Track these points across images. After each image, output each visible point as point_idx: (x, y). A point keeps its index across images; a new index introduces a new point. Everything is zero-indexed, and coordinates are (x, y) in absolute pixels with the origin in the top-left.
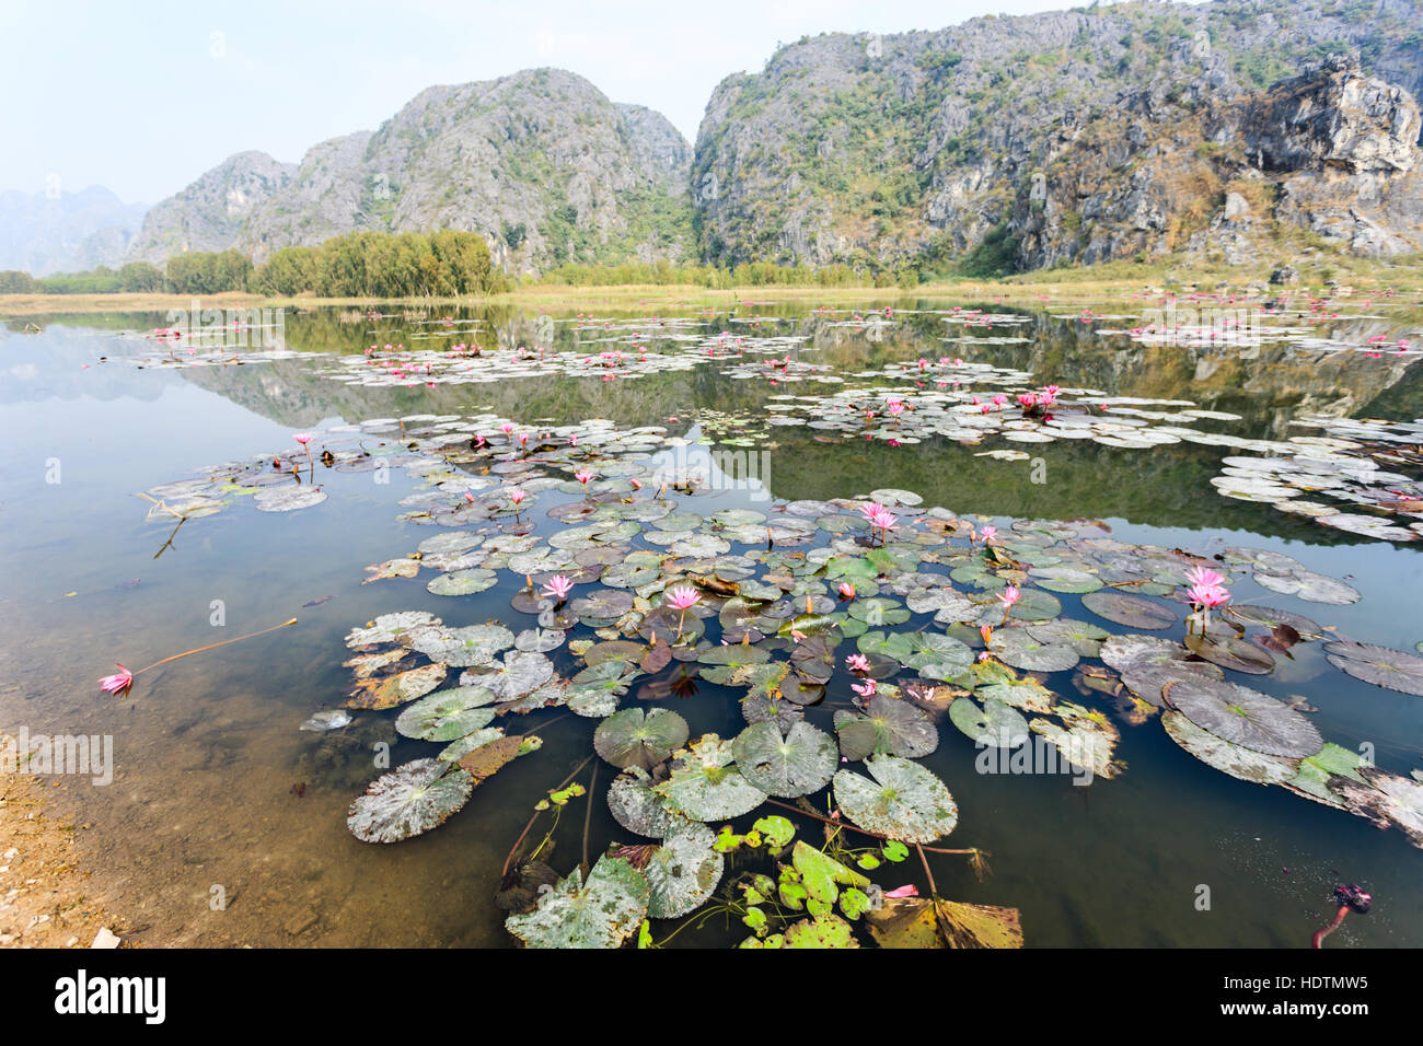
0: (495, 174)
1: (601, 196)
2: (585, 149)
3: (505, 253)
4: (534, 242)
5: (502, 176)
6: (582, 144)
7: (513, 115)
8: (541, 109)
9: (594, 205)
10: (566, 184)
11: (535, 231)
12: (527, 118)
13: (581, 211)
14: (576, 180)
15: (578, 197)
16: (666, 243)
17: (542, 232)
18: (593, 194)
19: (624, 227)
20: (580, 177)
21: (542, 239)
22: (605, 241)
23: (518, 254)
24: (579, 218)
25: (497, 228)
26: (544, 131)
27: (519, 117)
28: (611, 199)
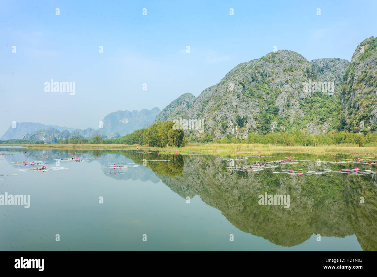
0: (238, 96)
1: (292, 101)
2: (287, 82)
3: (236, 128)
4: (251, 123)
5: (241, 98)
6: (285, 80)
7: (256, 71)
8: (269, 68)
9: (289, 106)
10: (276, 97)
11: (252, 119)
12: (262, 72)
13: (281, 109)
14: (281, 95)
15: (280, 103)
16: (321, 122)
17: (256, 119)
18: (288, 101)
19: (303, 115)
20: (283, 94)
21: (255, 122)
22: (292, 121)
23: (243, 129)
24: (279, 113)
25: (234, 118)
26: (269, 76)
27: (259, 72)
28: (297, 103)
